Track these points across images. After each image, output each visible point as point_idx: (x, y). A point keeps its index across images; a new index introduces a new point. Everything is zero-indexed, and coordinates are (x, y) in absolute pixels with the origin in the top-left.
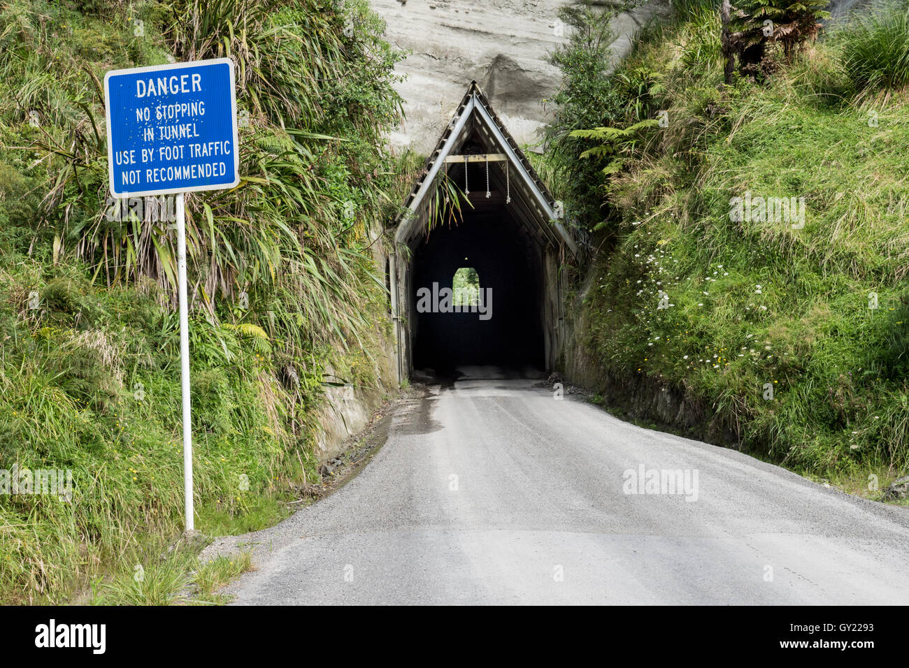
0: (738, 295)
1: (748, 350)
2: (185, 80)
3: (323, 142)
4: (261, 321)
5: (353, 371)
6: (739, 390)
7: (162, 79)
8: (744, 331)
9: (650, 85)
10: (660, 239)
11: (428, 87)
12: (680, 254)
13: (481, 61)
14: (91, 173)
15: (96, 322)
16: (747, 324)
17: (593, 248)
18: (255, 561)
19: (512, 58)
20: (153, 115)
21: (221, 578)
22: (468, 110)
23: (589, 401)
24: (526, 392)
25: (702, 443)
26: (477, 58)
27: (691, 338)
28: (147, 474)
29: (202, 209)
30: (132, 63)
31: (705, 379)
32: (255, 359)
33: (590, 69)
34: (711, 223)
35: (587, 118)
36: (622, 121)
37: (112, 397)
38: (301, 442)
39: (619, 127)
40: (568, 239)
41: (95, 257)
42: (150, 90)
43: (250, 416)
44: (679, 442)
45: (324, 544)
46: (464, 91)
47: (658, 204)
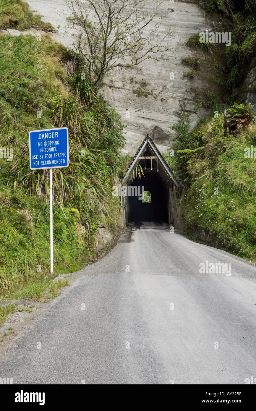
0: (226, 202)
1: (228, 219)
2: (53, 134)
3: (99, 152)
4: (78, 208)
5: (108, 223)
6: (225, 231)
7: (46, 134)
8: (228, 213)
9: (202, 136)
10: (203, 184)
11: (134, 135)
12: (209, 189)
13: (150, 128)
14: (26, 161)
15: (26, 207)
16: (228, 211)
17: (184, 186)
18: (69, 283)
19: (160, 127)
20: (43, 144)
21: (58, 287)
22: (146, 142)
23: (181, 234)
24: (162, 230)
25: (213, 248)
26: (149, 127)
27: (212, 215)
28: (39, 254)
29: (60, 173)
30: (41, 128)
31: (215, 228)
32: (75, 219)
33: (183, 131)
34: (219, 179)
35: (182, 146)
36: (193, 147)
37: (30, 230)
38: (89, 245)
39: (192, 149)
40: (176, 184)
41: (27, 187)
42: (43, 137)
43: (73, 237)
44: (206, 247)
45: (92, 277)
46: (145, 137)
47: (203, 173)
